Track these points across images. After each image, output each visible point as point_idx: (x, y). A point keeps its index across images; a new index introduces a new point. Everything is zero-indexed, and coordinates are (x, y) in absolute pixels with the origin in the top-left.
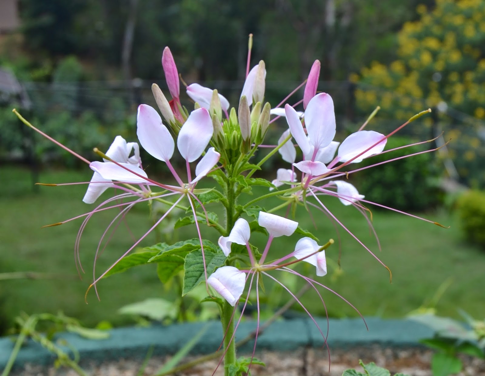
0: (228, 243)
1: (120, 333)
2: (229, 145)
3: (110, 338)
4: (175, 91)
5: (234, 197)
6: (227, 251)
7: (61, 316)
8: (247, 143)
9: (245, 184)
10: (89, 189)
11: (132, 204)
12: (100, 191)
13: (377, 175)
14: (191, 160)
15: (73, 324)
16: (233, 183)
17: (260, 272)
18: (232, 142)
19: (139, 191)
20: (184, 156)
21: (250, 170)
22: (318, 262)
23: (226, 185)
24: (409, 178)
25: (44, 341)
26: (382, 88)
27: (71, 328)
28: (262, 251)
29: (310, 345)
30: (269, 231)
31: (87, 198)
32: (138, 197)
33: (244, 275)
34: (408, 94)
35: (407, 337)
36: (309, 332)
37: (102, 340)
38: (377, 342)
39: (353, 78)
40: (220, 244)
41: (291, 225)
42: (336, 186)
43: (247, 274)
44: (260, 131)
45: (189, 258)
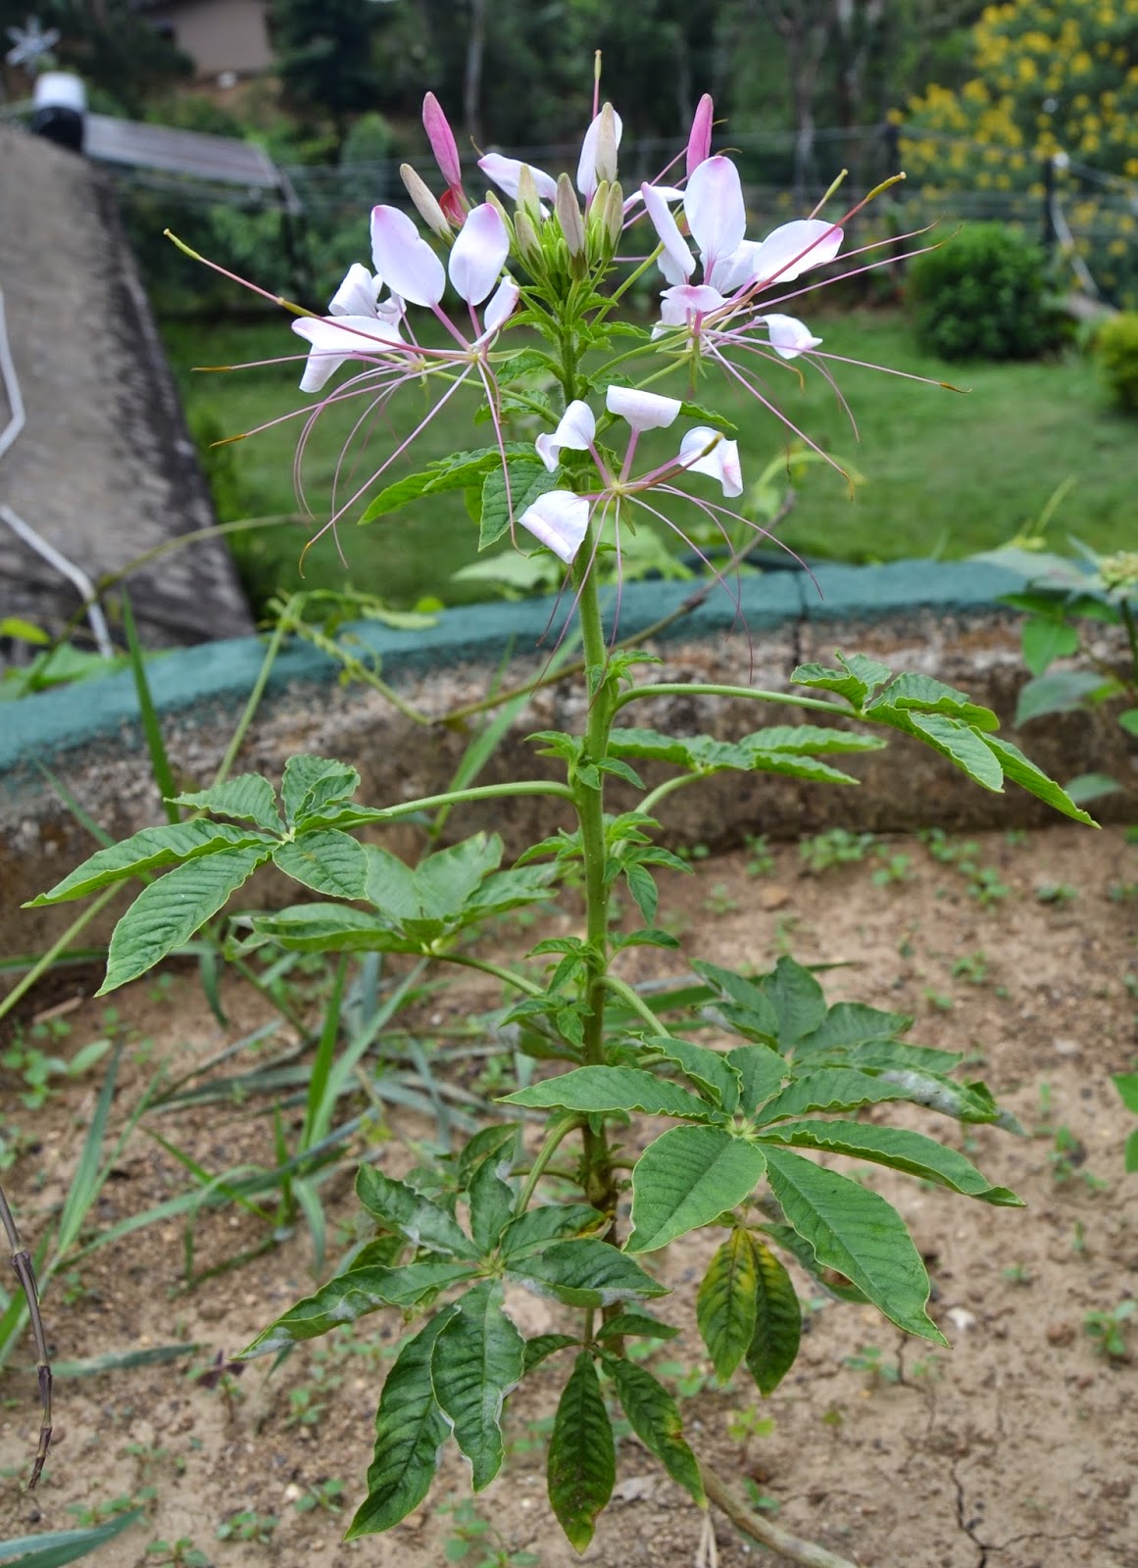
0: (553, 447)
1: (457, 614)
2: (554, 265)
3: (440, 626)
4: (452, 170)
5: (575, 361)
6: (551, 462)
7: (349, 593)
8: (579, 261)
9: (587, 335)
10: (309, 366)
11: (396, 383)
12: (329, 369)
13: (947, 294)
14: (475, 302)
15: (371, 606)
16: (569, 335)
17: (621, 496)
18: (557, 260)
19: (405, 362)
20: (463, 295)
21: (600, 309)
22: (725, 471)
23: (556, 338)
24: (1006, 295)
25: (319, 639)
26: (949, 131)
27: (367, 612)
28: (622, 454)
29: (804, 617)
30: (631, 422)
31: (308, 383)
32: (401, 374)
33: (585, 505)
34: (996, 140)
35: (984, 592)
36: (802, 595)
37: (426, 630)
38: (927, 605)
39: (894, 117)
40: (538, 450)
41: (667, 407)
42: (766, 324)
43: (592, 503)
44: (607, 235)
45: (491, 479)
